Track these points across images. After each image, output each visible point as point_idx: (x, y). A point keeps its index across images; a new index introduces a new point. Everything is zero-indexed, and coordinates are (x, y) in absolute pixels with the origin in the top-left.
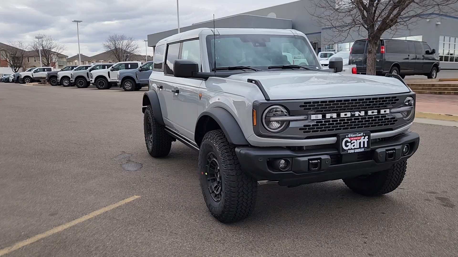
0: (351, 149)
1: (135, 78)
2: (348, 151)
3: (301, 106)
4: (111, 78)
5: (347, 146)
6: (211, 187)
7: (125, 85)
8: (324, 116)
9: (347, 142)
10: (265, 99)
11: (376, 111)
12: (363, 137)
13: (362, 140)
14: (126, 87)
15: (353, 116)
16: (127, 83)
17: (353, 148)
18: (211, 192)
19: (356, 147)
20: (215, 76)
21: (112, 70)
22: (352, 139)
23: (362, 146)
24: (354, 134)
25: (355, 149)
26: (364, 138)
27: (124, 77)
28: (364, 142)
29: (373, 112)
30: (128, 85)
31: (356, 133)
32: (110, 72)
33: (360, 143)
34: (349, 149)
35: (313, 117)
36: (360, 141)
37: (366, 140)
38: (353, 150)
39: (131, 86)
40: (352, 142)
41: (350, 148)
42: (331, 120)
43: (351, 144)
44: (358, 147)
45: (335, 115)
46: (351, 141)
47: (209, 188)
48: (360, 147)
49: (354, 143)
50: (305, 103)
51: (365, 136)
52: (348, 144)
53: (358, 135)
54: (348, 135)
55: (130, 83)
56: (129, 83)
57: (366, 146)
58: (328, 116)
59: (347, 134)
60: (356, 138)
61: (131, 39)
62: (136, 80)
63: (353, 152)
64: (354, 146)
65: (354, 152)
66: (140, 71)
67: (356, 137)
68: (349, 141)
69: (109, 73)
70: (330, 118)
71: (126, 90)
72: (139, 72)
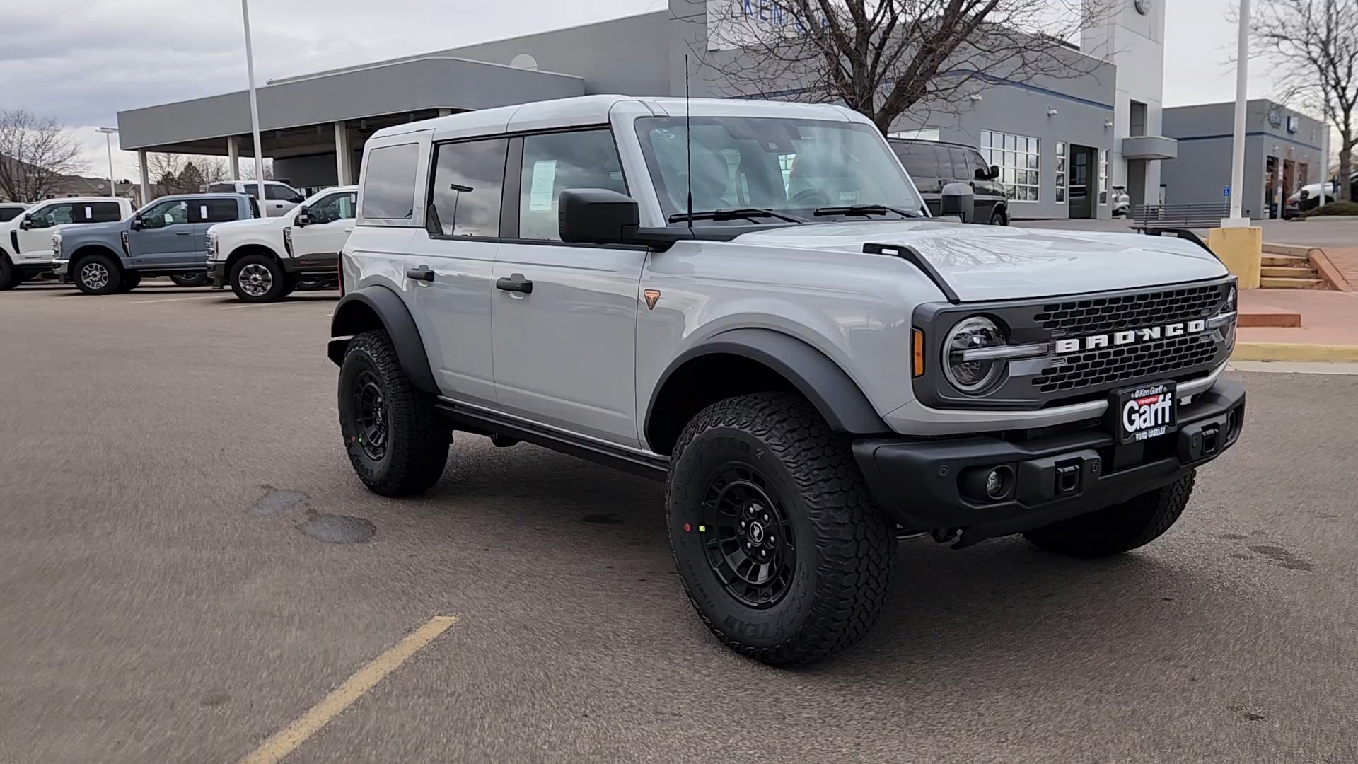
0: (1141, 430)
1: (119, 250)
2: (1135, 436)
3: (1037, 318)
4: (23, 253)
5: (1132, 422)
6: (725, 568)
7: (85, 274)
8: (1083, 344)
9: (1132, 411)
10: (946, 300)
11: (1181, 325)
12: (1162, 397)
13: (1159, 406)
14: (88, 283)
15: (1139, 339)
16: (91, 267)
17: (1144, 426)
18: (726, 582)
19: (1149, 425)
20: (695, 239)
21: (28, 225)
22: (1142, 402)
23: (1160, 422)
24: (1146, 389)
25: (1148, 429)
26: (1164, 400)
27: (77, 248)
28: (1163, 409)
29: (1175, 329)
30: (95, 275)
31: (1149, 386)
32: (20, 233)
33: (1156, 411)
34: (1137, 431)
35: (1062, 346)
36: (1157, 406)
37: (1168, 403)
38: (1145, 433)
39: (105, 278)
40: (1142, 411)
41: (1138, 428)
42: (1097, 353)
43: (1141, 415)
44: (1153, 424)
45: (1103, 340)
46: (1140, 407)
47: (716, 569)
48: (1156, 426)
49: (1145, 412)
50: (1048, 307)
51: (1165, 394)
52: (1135, 416)
53: (1154, 393)
54: (1134, 392)
55: (101, 269)
56: (96, 269)
57: (1167, 420)
58: (1091, 342)
59: (1132, 390)
60: (1148, 401)
61: (51, 124)
62: (123, 258)
63: (1146, 437)
64: (1145, 421)
65: (1148, 439)
66: (137, 230)
67: (1150, 396)
68: (1136, 408)
69: (14, 235)
70: (1094, 347)
71: (87, 292)
72: (134, 231)
